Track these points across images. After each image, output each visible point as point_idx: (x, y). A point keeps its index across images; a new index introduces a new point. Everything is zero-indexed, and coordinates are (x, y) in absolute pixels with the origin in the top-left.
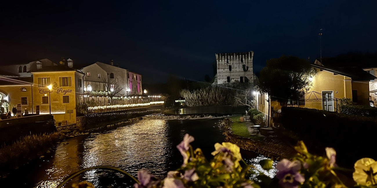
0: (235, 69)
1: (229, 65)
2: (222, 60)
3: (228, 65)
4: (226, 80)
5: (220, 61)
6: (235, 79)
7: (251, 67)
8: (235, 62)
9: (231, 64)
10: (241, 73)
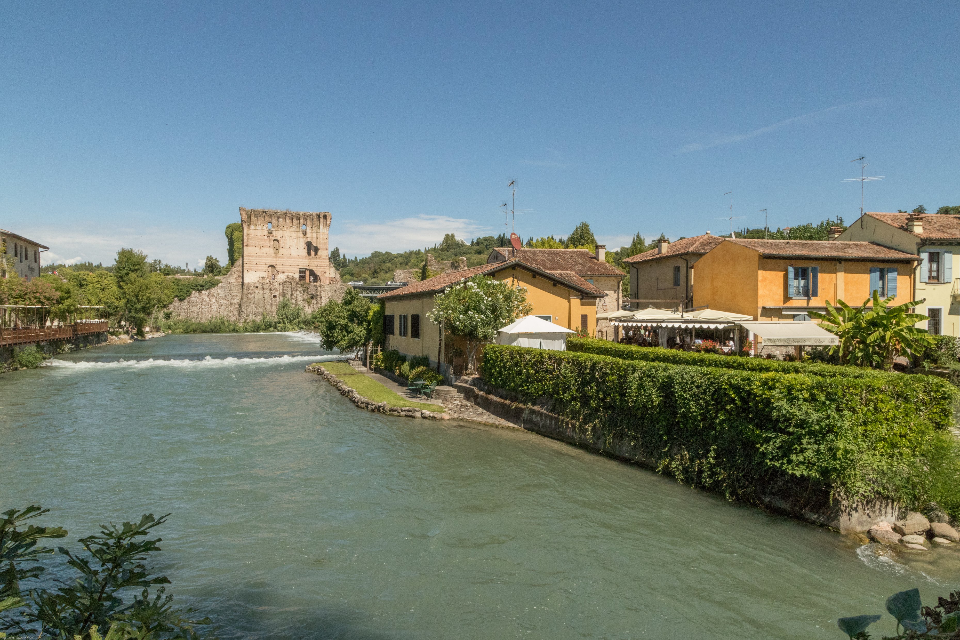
0: (289, 250)
1: (273, 238)
2: (256, 225)
3: (270, 240)
4: (266, 274)
5: (252, 227)
6: (286, 274)
7: (324, 249)
8: (287, 234)
9: (278, 238)
10: (301, 260)
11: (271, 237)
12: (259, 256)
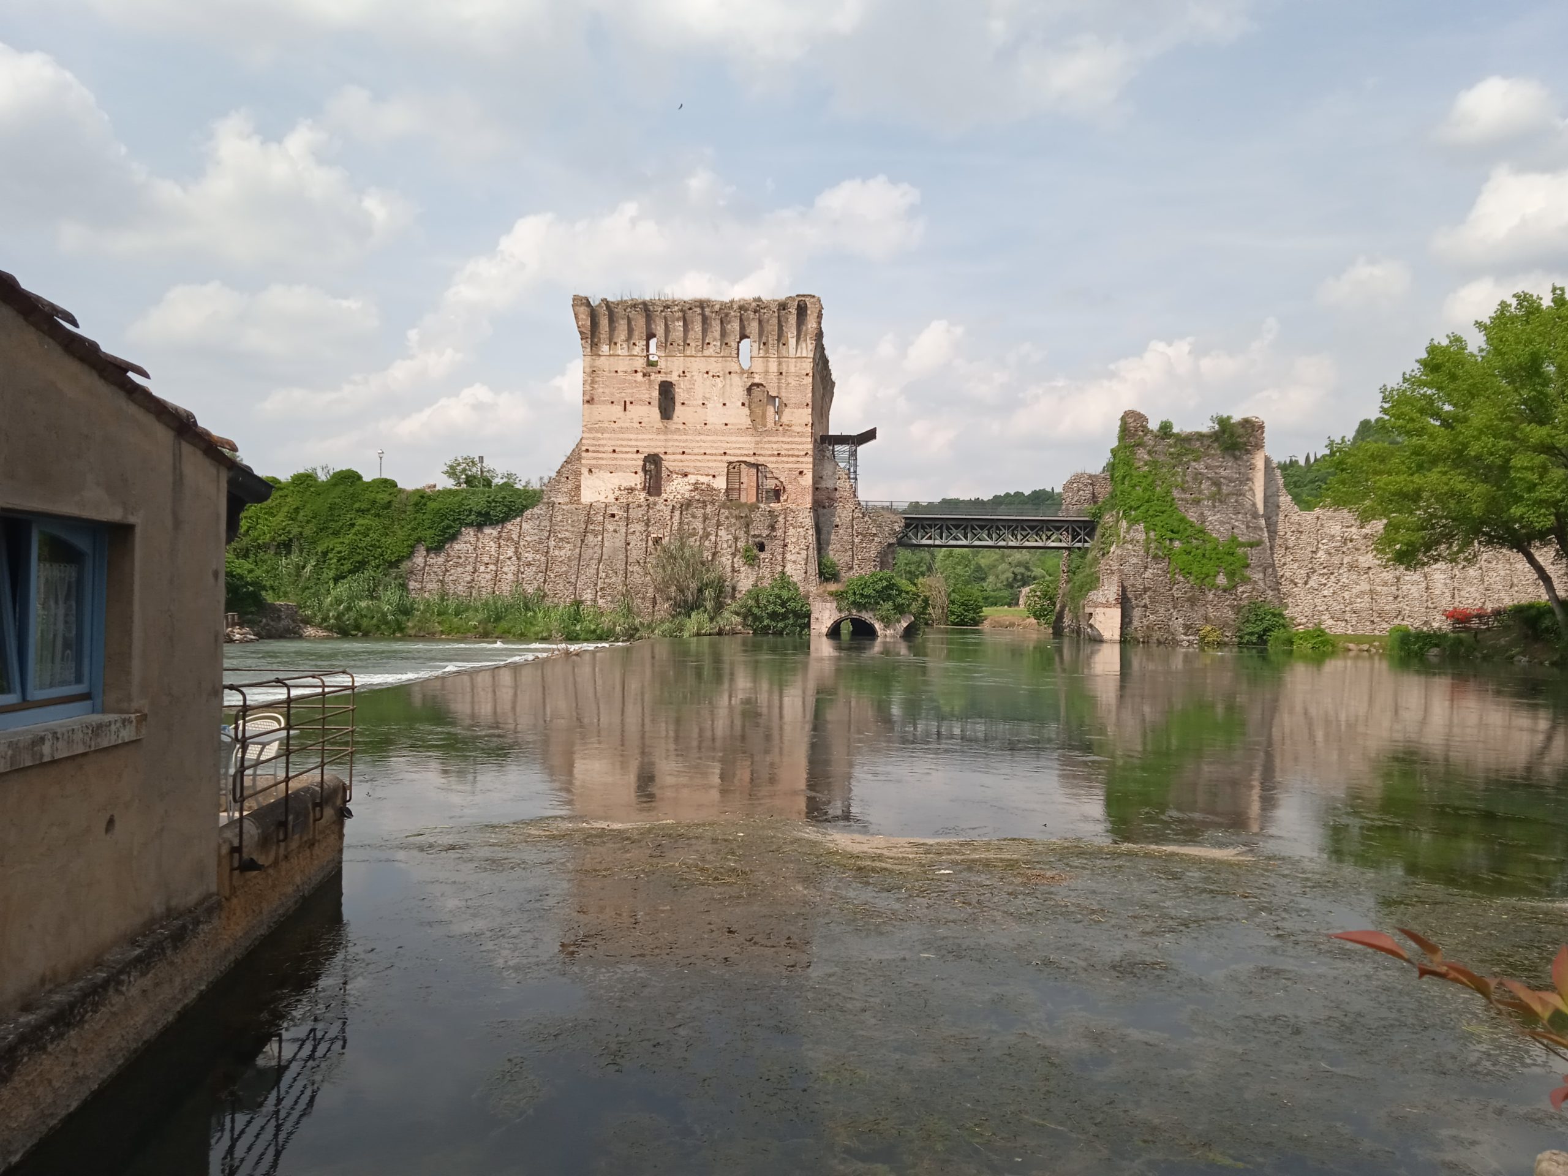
0: (700, 410)
1: (660, 378)
3: (651, 383)
4: (637, 480)
5: (605, 349)
6: (692, 479)
7: (798, 406)
8: (697, 365)
9: (673, 378)
10: (734, 439)
11: (653, 377)
12: (622, 430)
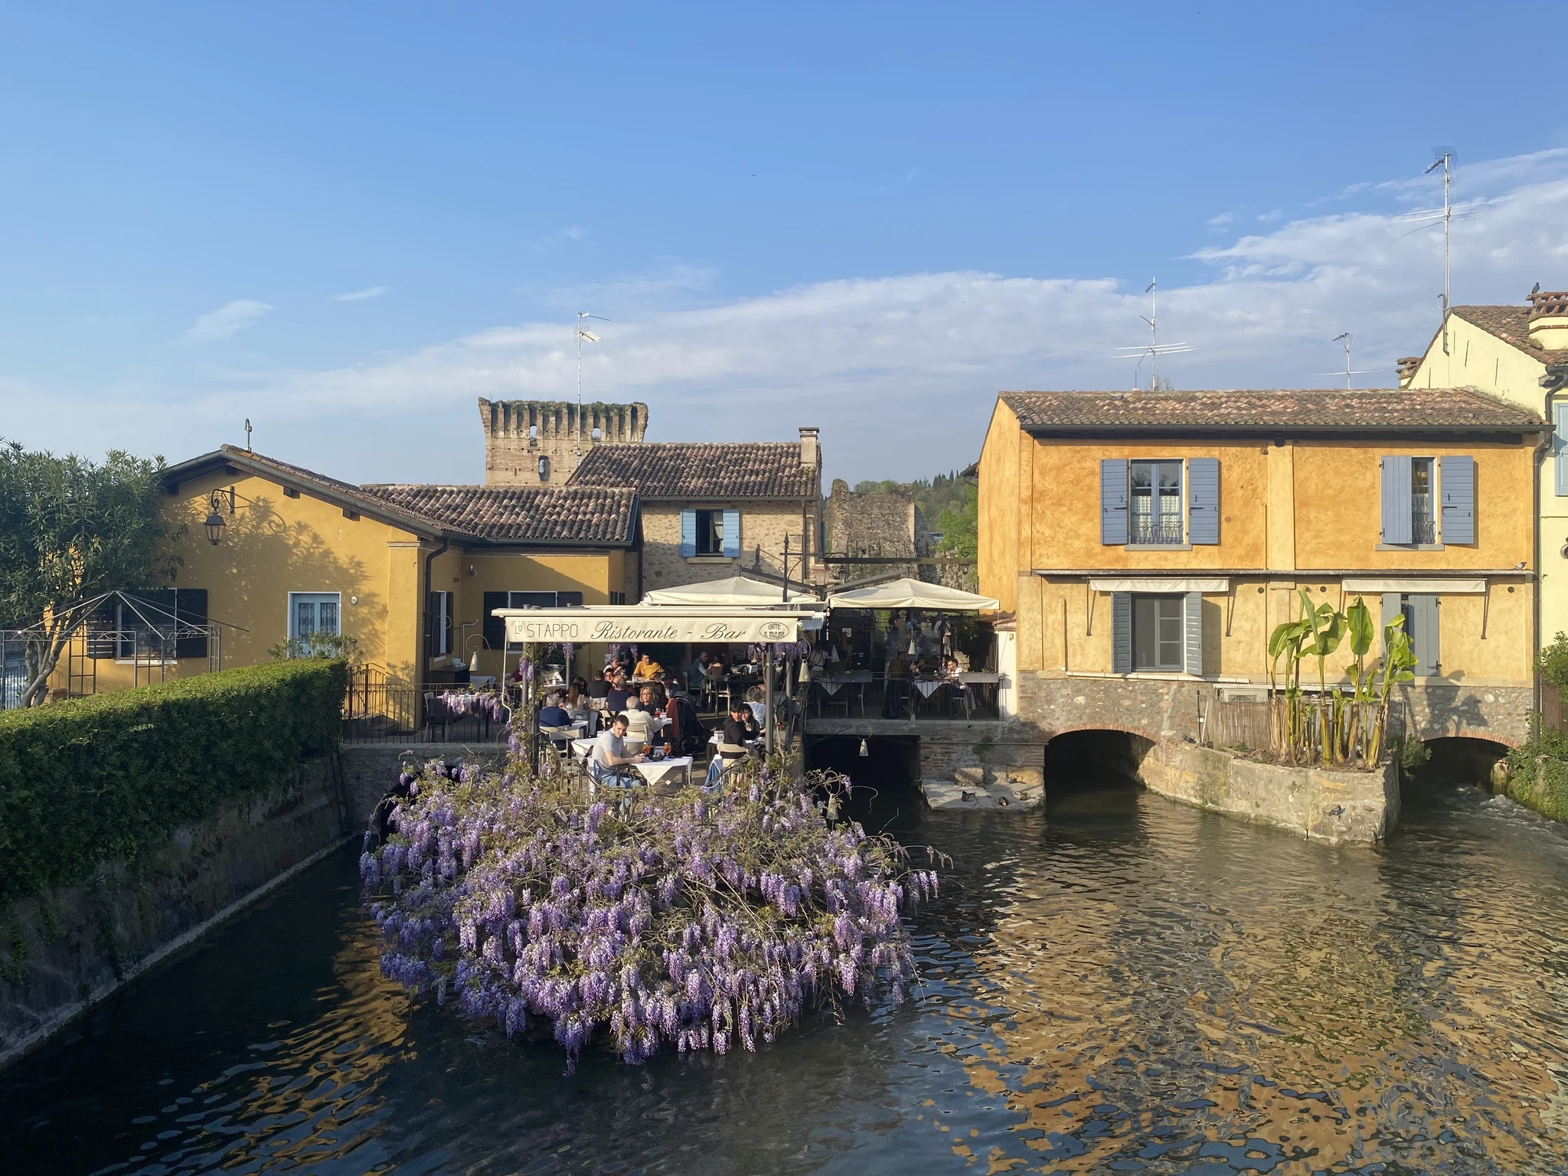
1: (539, 454)
2: (506, 430)
3: (533, 457)
5: (501, 434)
8: (565, 445)
9: (549, 454)
11: (534, 453)
